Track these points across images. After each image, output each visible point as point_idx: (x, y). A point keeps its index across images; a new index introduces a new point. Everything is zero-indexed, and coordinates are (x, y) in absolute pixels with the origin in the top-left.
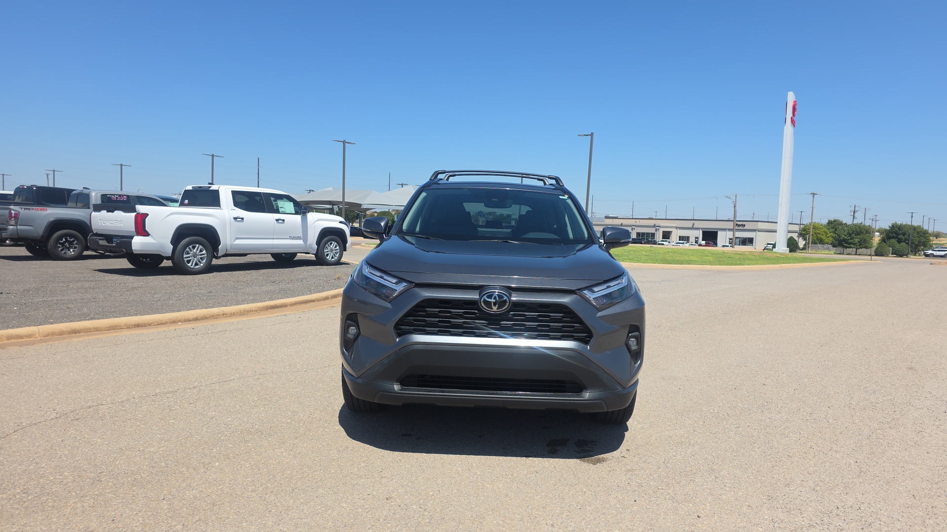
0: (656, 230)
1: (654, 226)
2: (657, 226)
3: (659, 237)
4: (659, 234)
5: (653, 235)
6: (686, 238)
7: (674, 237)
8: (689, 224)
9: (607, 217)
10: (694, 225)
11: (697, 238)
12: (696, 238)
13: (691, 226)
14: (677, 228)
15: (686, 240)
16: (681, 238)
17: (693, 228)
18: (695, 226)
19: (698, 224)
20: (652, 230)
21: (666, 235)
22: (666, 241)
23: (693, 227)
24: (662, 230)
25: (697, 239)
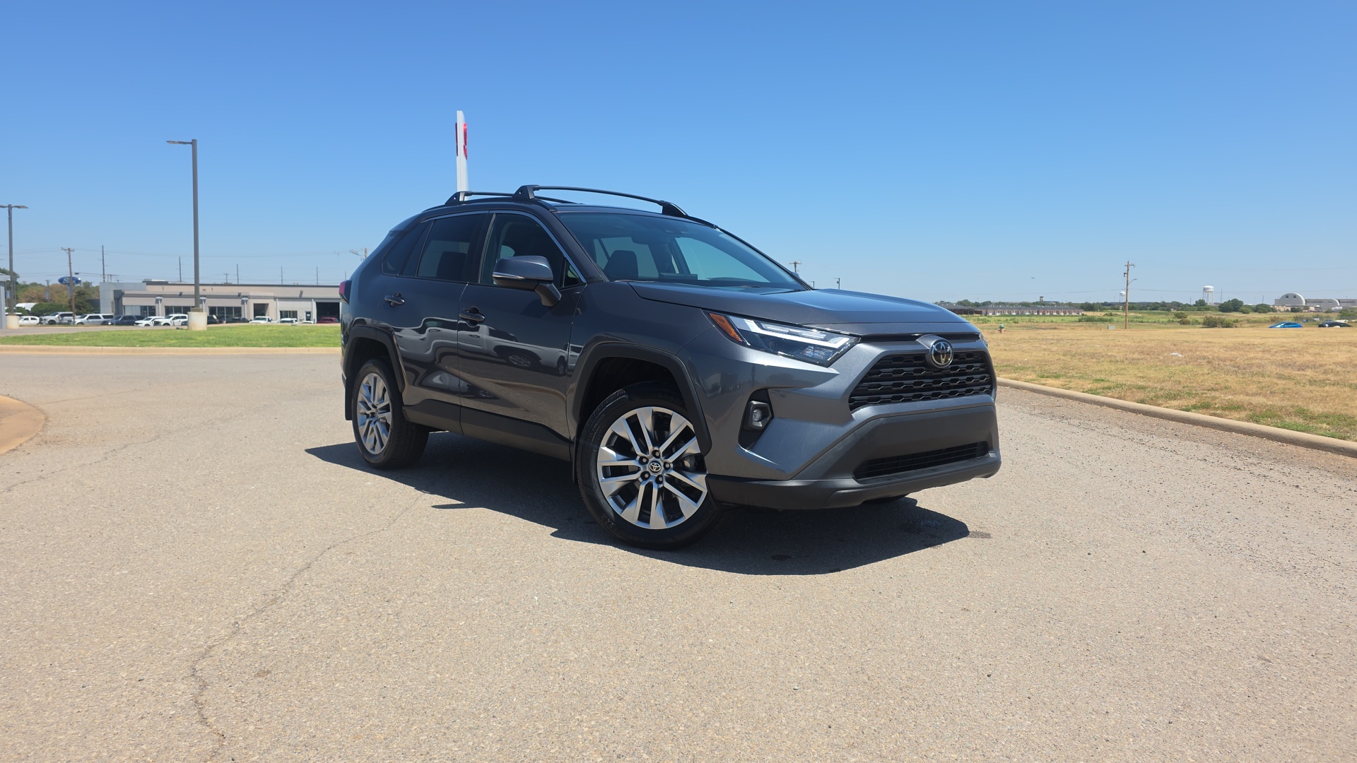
0: (243, 302)
1: (239, 296)
2: (244, 297)
3: (249, 313)
4: (248, 309)
5: (238, 310)
6: (291, 313)
7: (274, 309)
8: (295, 292)
9: (149, 283)
10: (301, 293)
11: (309, 313)
12: (307, 313)
13: (298, 296)
14: (275, 298)
15: (292, 315)
16: (284, 314)
17: (300, 298)
18: (304, 296)
19: (307, 293)
20: (235, 303)
21: (260, 310)
22: (265, 319)
23: (300, 296)
24: (252, 302)
25: (308, 315)
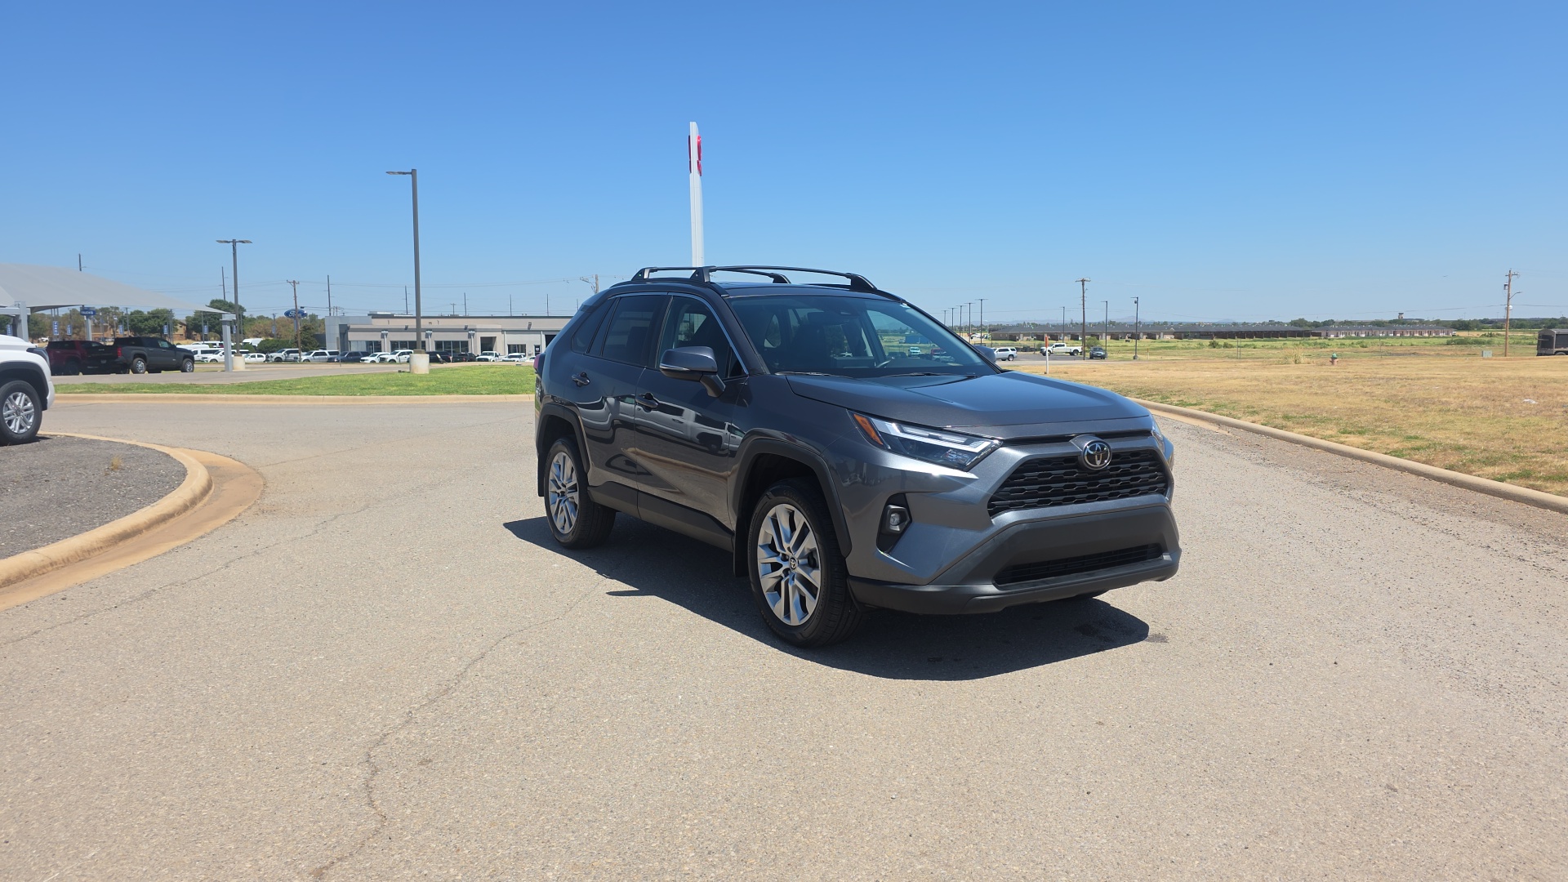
0: (470, 336)
1: (466, 329)
2: (470, 330)
3: (475, 347)
4: (475, 343)
5: (465, 344)
6: (520, 347)
7: (500, 347)
8: (523, 324)
9: (375, 316)
10: (530, 325)
11: (539, 347)
12: (536, 347)
13: (526, 328)
14: (503, 331)
15: (520, 350)
16: (512, 348)
17: (529, 331)
18: (532, 328)
19: (537, 324)
20: (462, 337)
21: (488, 344)
22: (492, 354)
23: (529, 328)
24: (479, 335)
25: (537, 349)
